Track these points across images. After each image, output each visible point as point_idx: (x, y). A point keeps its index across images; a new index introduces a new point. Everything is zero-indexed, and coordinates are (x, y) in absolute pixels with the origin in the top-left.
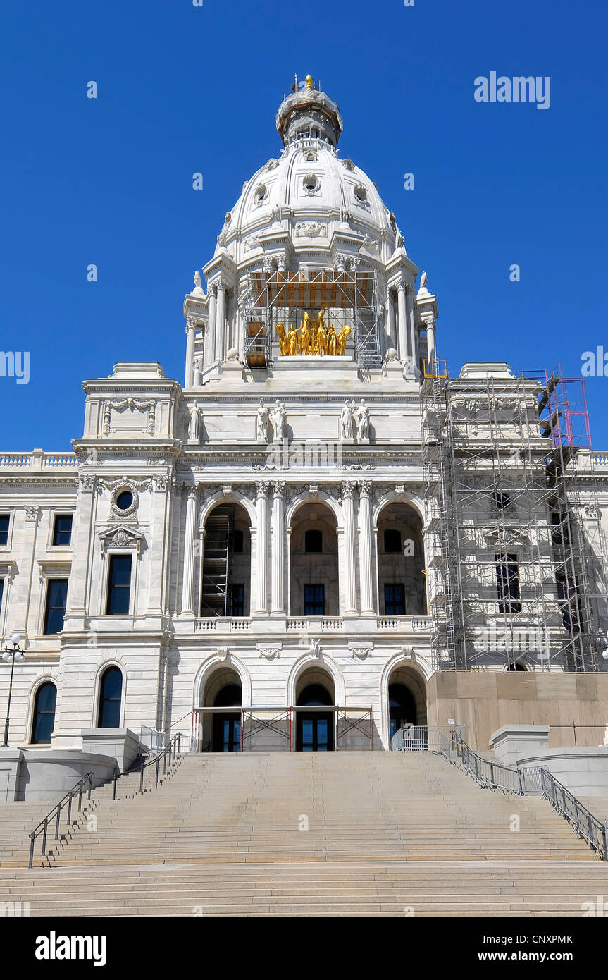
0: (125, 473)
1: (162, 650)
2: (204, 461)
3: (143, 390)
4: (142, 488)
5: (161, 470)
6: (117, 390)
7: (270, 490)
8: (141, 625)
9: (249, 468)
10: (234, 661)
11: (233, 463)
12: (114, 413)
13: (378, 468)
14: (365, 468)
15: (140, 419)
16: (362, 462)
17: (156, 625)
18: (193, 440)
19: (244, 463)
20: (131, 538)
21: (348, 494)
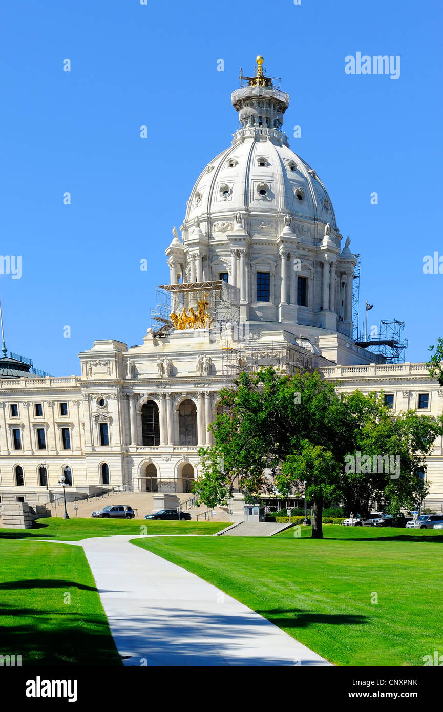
0: (100, 392)
1: (122, 458)
2: (134, 385)
3: (103, 357)
4: (109, 398)
5: (114, 390)
6: (92, 357)
7: (165, 396)
8: (114, 449)
9: (154, 387)
10: (154, 463)
11: (147, 385)
12: (93, 367)
13: (213, 386)
14: (206, 386)
15: (103, 369)
16: (204, 383)
17: (119, 449)
18: (129, 376)
19: (152, 385)
20: (105, 418)
21: (199, 396)
